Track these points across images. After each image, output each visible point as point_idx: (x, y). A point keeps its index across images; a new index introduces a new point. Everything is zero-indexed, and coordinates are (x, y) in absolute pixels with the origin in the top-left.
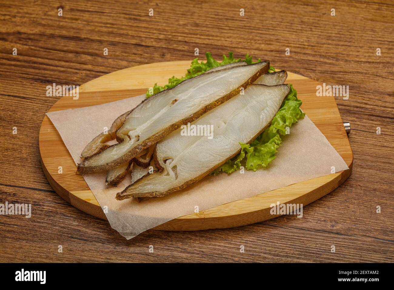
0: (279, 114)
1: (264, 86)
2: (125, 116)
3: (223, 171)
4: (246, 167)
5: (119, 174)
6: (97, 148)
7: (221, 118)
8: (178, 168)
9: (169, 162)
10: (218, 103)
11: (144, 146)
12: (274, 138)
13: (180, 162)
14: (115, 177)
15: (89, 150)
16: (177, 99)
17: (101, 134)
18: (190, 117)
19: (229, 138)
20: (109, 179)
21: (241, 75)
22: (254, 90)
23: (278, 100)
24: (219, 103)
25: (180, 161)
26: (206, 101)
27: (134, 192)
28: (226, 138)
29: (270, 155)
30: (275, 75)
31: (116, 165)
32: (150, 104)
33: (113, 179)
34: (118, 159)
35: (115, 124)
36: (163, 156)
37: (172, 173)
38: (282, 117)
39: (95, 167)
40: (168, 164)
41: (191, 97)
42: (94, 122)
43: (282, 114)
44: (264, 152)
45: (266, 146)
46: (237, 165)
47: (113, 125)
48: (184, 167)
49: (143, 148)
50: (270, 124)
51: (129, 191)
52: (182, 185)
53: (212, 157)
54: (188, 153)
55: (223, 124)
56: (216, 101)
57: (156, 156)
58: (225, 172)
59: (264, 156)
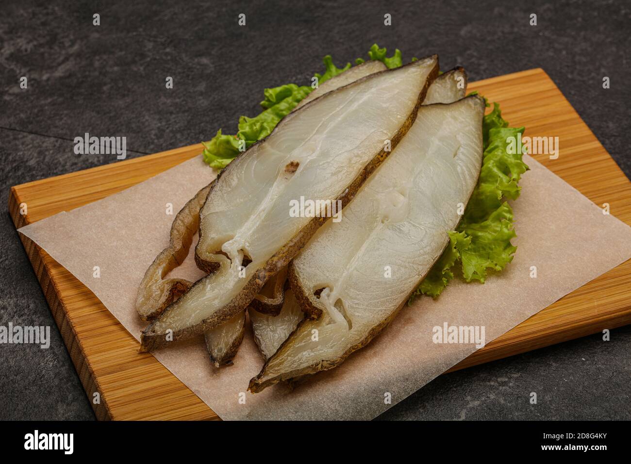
0: (489, 159)
1: (442, 106)
2: (187, 211)
3: (423, 293)
4: (465, 276)
5: (234, 337)
6: (162, 291)
7: (395, 186)
8: (347, 303)
9: (326, 293)
10: (382, 156)
11: (270, 270)
12: (499, 210)
13: (346, 291)
14: (226, 345)
15: (148, 299)
16: (296, 161)
17: (157, 258)
18: (344, 195)
19: (420, 224)
20: (215, 353)
21: (398, 92)
22: (427, 117)
23: (474, 130)
24: (384, 156)
25: (346, 288)
26: (358, 156)
27: (283, 372)
28: (414, 225)
29: (503, 245)
30: (447, 78)
31: (223, 320)
32: (235, 178)
33: (224, 351)
34: (224, 307)
35: (175, 232)
36: (312, 286)
37: (339, 317)
38: (498, 164)
39: (179, 331)
40: (326, 298)
41: (325, 154)
42: (124, 232)
43: (498, 158)
44: (486, 242)
45: (486, 227)
46: (446, 275)
47: (171, 234)
48: (358, 300)
49: (267, 274)
50: (480, 181)
51: (271, 371)
52: (366, 338)
53: (403, 269)
54: (356, 268)
55: (402, 198)
56: (379, 154)
57: (300, 287)
58: (426, 294)
59: (492, 249)
